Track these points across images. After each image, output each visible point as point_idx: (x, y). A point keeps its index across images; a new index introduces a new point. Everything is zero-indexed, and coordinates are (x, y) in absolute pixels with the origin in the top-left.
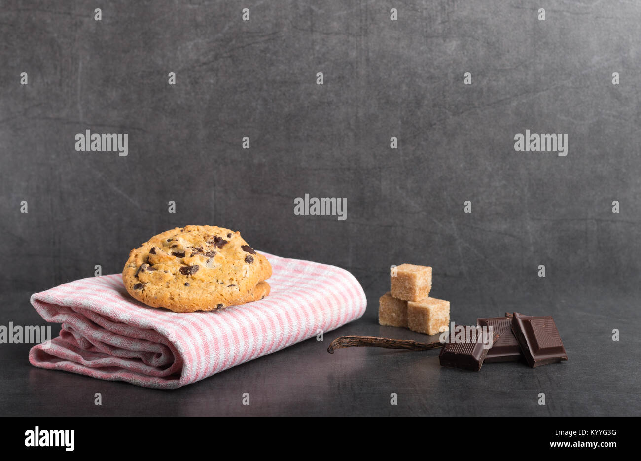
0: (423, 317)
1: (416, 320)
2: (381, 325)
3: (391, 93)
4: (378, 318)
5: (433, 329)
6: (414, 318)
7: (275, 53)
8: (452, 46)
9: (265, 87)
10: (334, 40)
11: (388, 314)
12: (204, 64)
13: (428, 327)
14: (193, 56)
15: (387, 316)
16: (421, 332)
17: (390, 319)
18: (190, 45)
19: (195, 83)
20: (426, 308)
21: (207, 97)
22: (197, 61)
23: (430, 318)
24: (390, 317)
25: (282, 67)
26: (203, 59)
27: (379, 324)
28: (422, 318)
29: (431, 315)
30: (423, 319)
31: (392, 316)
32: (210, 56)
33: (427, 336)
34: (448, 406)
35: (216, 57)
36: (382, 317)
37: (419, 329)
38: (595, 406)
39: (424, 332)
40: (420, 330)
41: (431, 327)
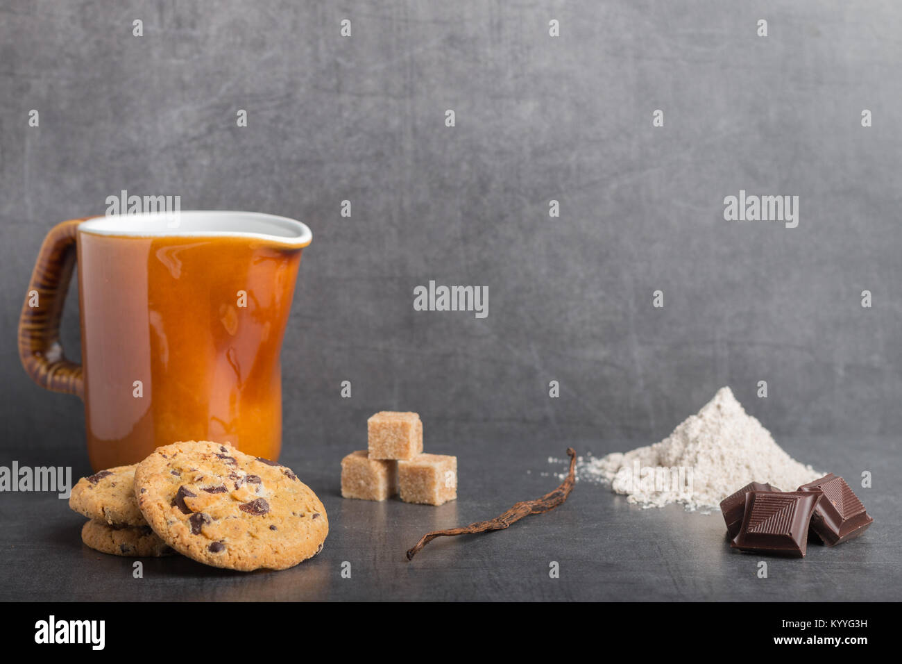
0: (424, 480)
1: (413, 486)
2: (345, 498)
3: (447, 175)
4: (340, 487)
5: (440, 495)
6: (409, 484)
7: (290, 123)
8: (528, 109)
9: (277, 168)
10: (369, 104)
11: (354, 482)
12: (194, 139)
13: (434, 493)
14: (179, 129)
15: (352, 485)
16: (422, 502)
17: (357, 489)
18: (175, 114)
19: (182, 165)
20: (428, 468)
21: (199, 184)
22: (185, 135)
23: (435, 481)
24: (357, 486)
25: (299, 141)
26: (192, 132)
27: (341, 497)
28: (422, 482)
29: (437, 476)
30: (425, 484)
31: (359, 485)
32: (203, 129)
33: (432, 508)
34: (530, 582)
35: (210, 130)
36: (346, 486)
37: (419, 497)
38: (742, 579)
39: (426, 501)
40: (419, 499)
41: (437, 494)
